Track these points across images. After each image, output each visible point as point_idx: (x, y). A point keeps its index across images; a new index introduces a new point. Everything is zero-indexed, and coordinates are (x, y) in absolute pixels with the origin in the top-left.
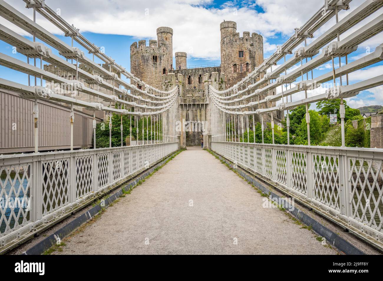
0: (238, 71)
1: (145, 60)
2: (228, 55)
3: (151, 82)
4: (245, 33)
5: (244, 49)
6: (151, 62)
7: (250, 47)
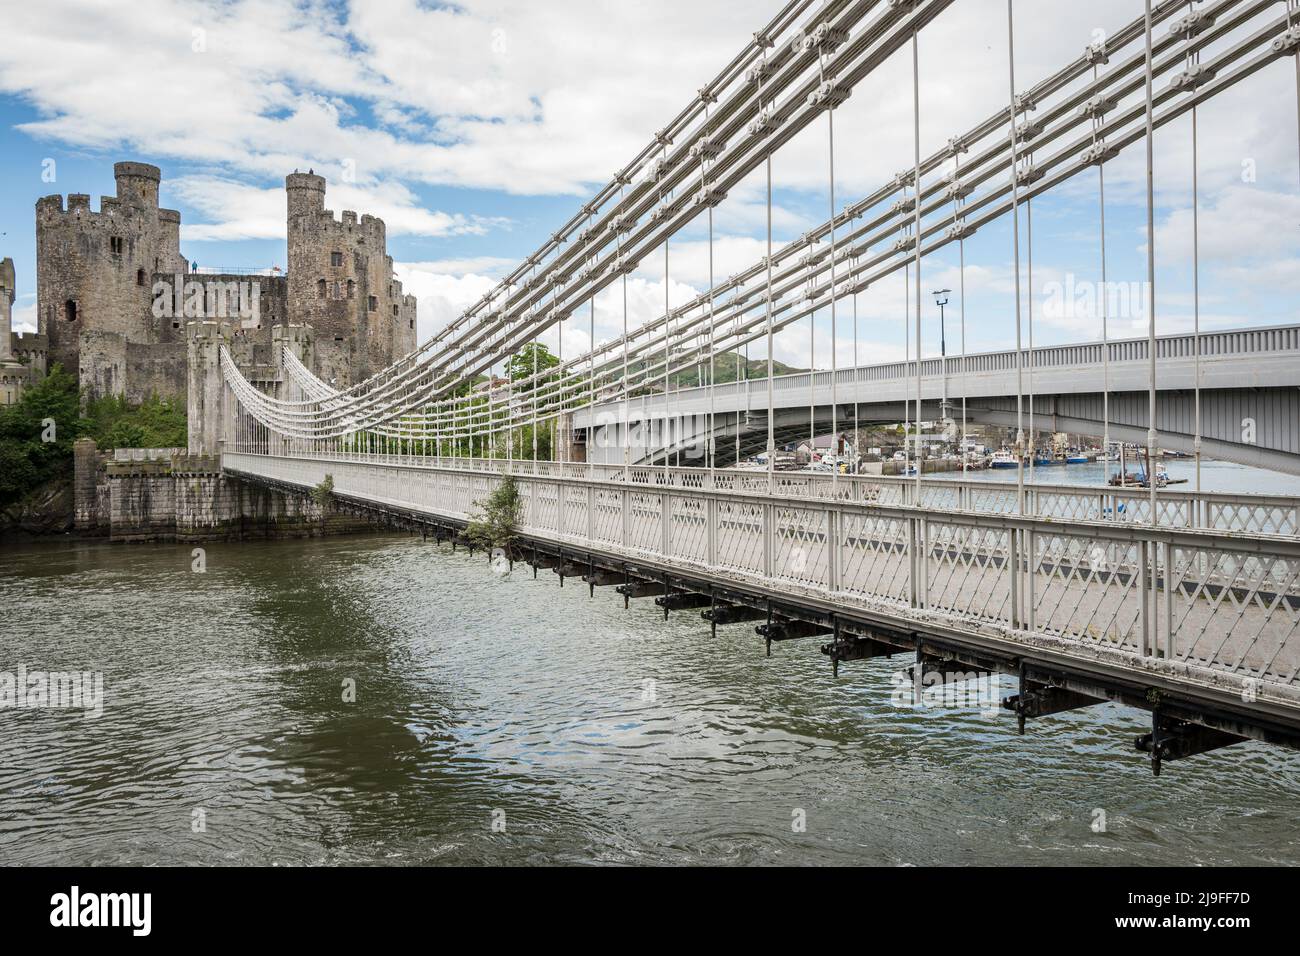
0: (328, 295)
1: (90, 247)
2: (307, 257)
3: (106, 303)
4: (346, 214)
5: (342, 249)
6: (105, 253)
7: (356, 246)
